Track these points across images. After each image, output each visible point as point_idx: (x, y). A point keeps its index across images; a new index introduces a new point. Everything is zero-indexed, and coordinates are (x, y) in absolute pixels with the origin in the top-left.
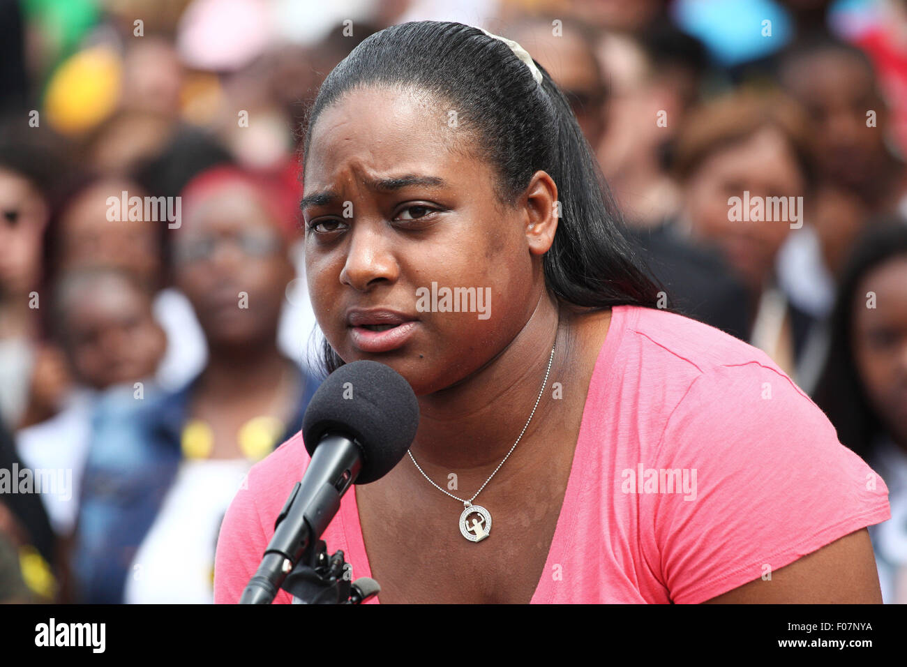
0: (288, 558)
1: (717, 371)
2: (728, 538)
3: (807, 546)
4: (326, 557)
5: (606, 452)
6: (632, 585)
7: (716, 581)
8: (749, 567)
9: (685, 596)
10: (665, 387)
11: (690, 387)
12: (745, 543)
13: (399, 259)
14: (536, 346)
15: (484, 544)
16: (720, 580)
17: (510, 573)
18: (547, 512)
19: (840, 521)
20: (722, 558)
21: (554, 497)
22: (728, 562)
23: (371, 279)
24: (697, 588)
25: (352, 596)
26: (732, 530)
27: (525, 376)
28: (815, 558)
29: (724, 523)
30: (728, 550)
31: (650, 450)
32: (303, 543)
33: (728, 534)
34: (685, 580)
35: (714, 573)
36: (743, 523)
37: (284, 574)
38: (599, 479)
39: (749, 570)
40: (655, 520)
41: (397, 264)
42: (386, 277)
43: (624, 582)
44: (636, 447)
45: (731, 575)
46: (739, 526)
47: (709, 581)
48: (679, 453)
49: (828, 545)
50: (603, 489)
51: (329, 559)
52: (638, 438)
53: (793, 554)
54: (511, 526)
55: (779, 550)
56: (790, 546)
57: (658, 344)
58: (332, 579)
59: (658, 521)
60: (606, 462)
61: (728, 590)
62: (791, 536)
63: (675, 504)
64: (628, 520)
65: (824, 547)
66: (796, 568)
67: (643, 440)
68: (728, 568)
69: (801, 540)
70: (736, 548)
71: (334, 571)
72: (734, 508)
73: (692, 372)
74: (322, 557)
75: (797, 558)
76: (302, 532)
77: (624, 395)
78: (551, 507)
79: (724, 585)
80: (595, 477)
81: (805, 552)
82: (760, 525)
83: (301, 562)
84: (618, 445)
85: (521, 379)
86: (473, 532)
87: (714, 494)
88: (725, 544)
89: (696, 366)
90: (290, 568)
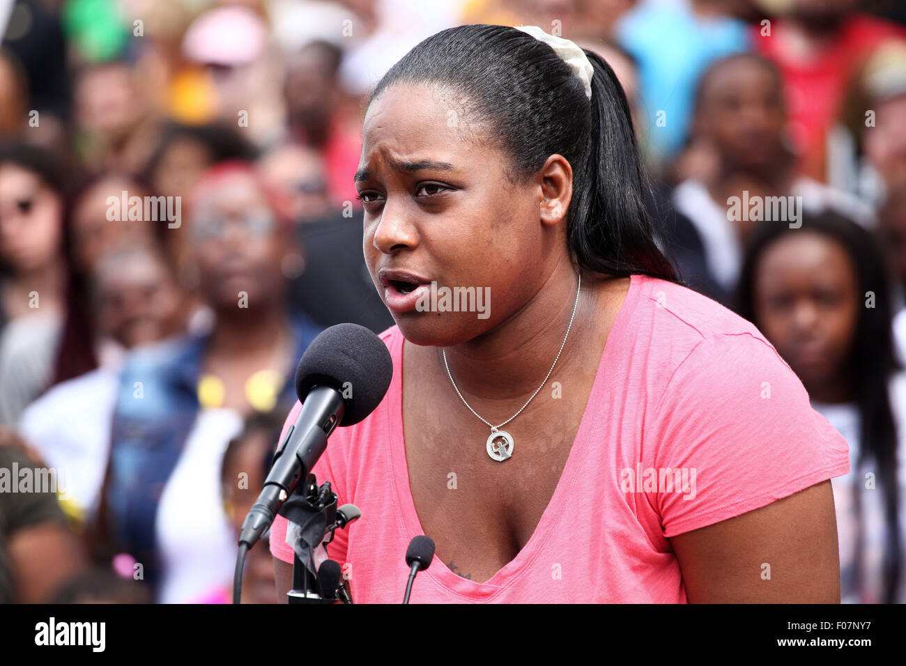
0: (284, 489)
1: (716, 337)
2: (717, 480)
3: (782, 491)
4: (315, 487)
5: (618, 398)
6: (631, 511)
7: (704, 515)
8: (732, 505)
9: (676, 524)
10: (672, 347)
11: (694, 349)
12: (731, 485)
13: (420, 230)
14: (556, 304)
15: (506, 464)
16: (707, 514)
17: (528, 490)
18: (562, 442)
19: (810, 472)
20: (710, 496)
21: (569, 430)
22: (715, 499)
23: (392, 245)
24: (687, 519)
25: (338, 520)
26: (721, 473)
27: (546, 329)
28: (787, 502)
29: (714, 466)
30: (716, 489)
31: (655, 399)
32: (296, 476)
33: (717, 476)
34: (677, 511)
35: (702, 508)
36: (731, 468)
37: (280, 501)
38: (610, 419)
39: (733, 508)
40: (655, 459)
41: (417, 234)
42: (406, 244)
43: (624, 508)
44: (643, 395)
45: (717, 510)
46: (727, 470)
47: (698, 514)
48: (681, 403)
49: (799, 492)
50: (613, 428)
51: (319, 490)
52: (646, 388)
53: (770, 498)
54: (530, 450)
55: (759, 493)
56: (769, 491)
57: (668, 311)
58: (321, 506)
59: (658, 459)
60: (617, 406)
61: (713, 523)
62: (769, 482)
63: (674, 447)
64: (632, 456)
65: (796, 494)
66: (772, 509)
67: (650, 390)
68: (715, 505)
69: (777, 486)
70: (723, 488)
71: (322, 499)
72: (724, 455)
73: (696, 338)
74: (312, 488)
75: (773, 501)
76: (295, 467)
77: (636, 351)
78: (565, 437)
79: (709, 518)
80: (606, 417)
81: (780, 496)
82: (743, 471)
83: (295, 492)
84: (628, 392)
85: (543, 331)
86: (497, 453)
87: (708, 442)
88: (714, 484)
89: (699, 332)
90: (286, 497)
